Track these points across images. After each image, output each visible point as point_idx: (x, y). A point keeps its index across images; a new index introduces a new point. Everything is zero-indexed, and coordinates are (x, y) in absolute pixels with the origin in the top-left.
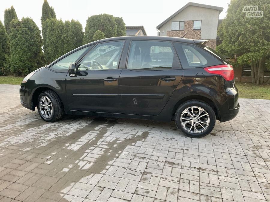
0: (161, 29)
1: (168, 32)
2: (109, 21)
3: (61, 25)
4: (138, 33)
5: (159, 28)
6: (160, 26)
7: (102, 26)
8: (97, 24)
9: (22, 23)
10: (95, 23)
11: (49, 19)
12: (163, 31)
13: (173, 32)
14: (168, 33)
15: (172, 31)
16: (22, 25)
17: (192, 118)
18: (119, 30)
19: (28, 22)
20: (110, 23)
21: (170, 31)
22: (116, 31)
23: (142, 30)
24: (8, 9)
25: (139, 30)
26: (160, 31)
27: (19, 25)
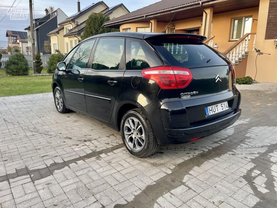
17: (132, 132)
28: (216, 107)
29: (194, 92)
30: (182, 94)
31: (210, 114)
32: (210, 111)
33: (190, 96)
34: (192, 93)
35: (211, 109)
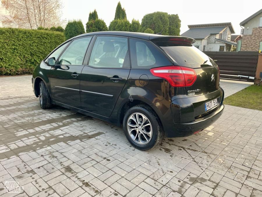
0: (246, 25)
1: (254, 28)
2: (161, 19)
3: (121, 25)
4: (224, 30)
5: (243, 24)
6: (245, 22)
7: (154, 24)
8: (149, 22)
9: (94, 24)
10: (148, 21)
11: (120, 19)
12: (248, 28)
13: (261, 28)
14: (255, 30)
15: (259, 27)
16: (94, 26)
17: (137, 126)
18: (172, 28)
19: (98, 23)
20: (162, 21)
21: (257, 27)
22: (168, 29)
23: (229, 27)
24: (92, 12)
25: (226, 27)
26: (244, 28)
27: (92, 26)
28: (211, 103)
29: (198, 90)
30: (189, 92)
31: (207, 110)
32: (207, 106)
33: (194, 93)
34: (196, 91)
35: (207, 105)
